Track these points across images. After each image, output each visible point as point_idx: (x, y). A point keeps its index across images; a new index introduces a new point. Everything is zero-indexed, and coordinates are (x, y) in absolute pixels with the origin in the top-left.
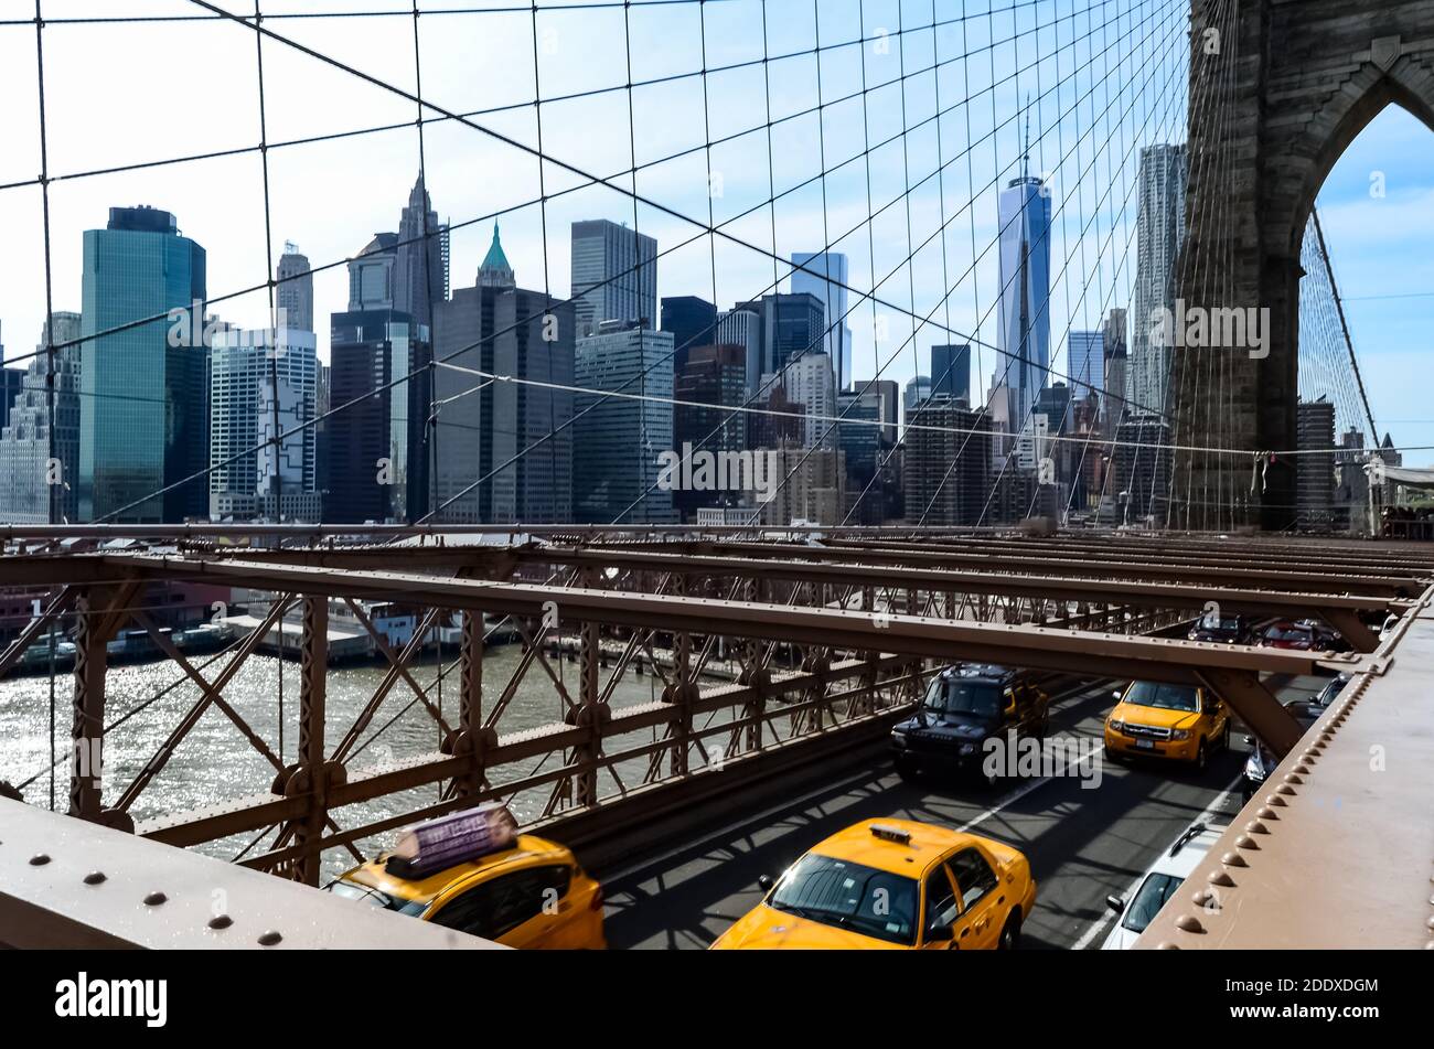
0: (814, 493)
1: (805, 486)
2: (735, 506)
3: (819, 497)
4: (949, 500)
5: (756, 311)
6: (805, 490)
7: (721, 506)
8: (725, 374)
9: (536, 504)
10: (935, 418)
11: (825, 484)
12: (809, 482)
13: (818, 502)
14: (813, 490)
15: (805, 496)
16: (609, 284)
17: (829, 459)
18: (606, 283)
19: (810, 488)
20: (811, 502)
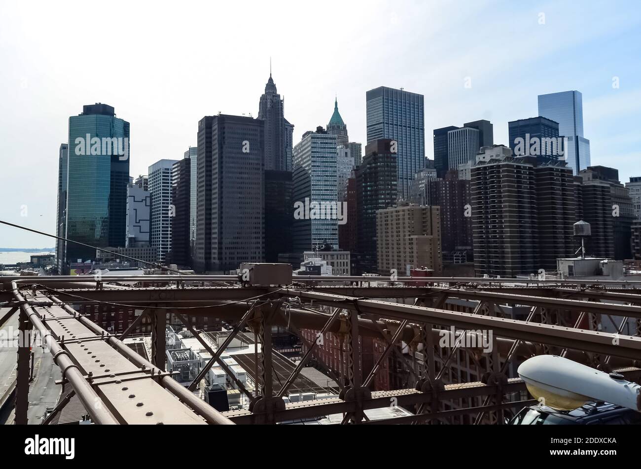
0: (412, 239)
1: (407, 233)
3: (414, 242)
4: (507, 242)
5: (477, 128)
6: (407, 237)
8: (381, 160)
9: (233, 251)
11: (423, 231)
12: (409, 231)
13: (415, 246)
14: (412, 237)
15: (407, 242)
16: (386, 123)
17: (426, 213)
18: (384, 123)
19: (409, 236)
20: (410, 246)
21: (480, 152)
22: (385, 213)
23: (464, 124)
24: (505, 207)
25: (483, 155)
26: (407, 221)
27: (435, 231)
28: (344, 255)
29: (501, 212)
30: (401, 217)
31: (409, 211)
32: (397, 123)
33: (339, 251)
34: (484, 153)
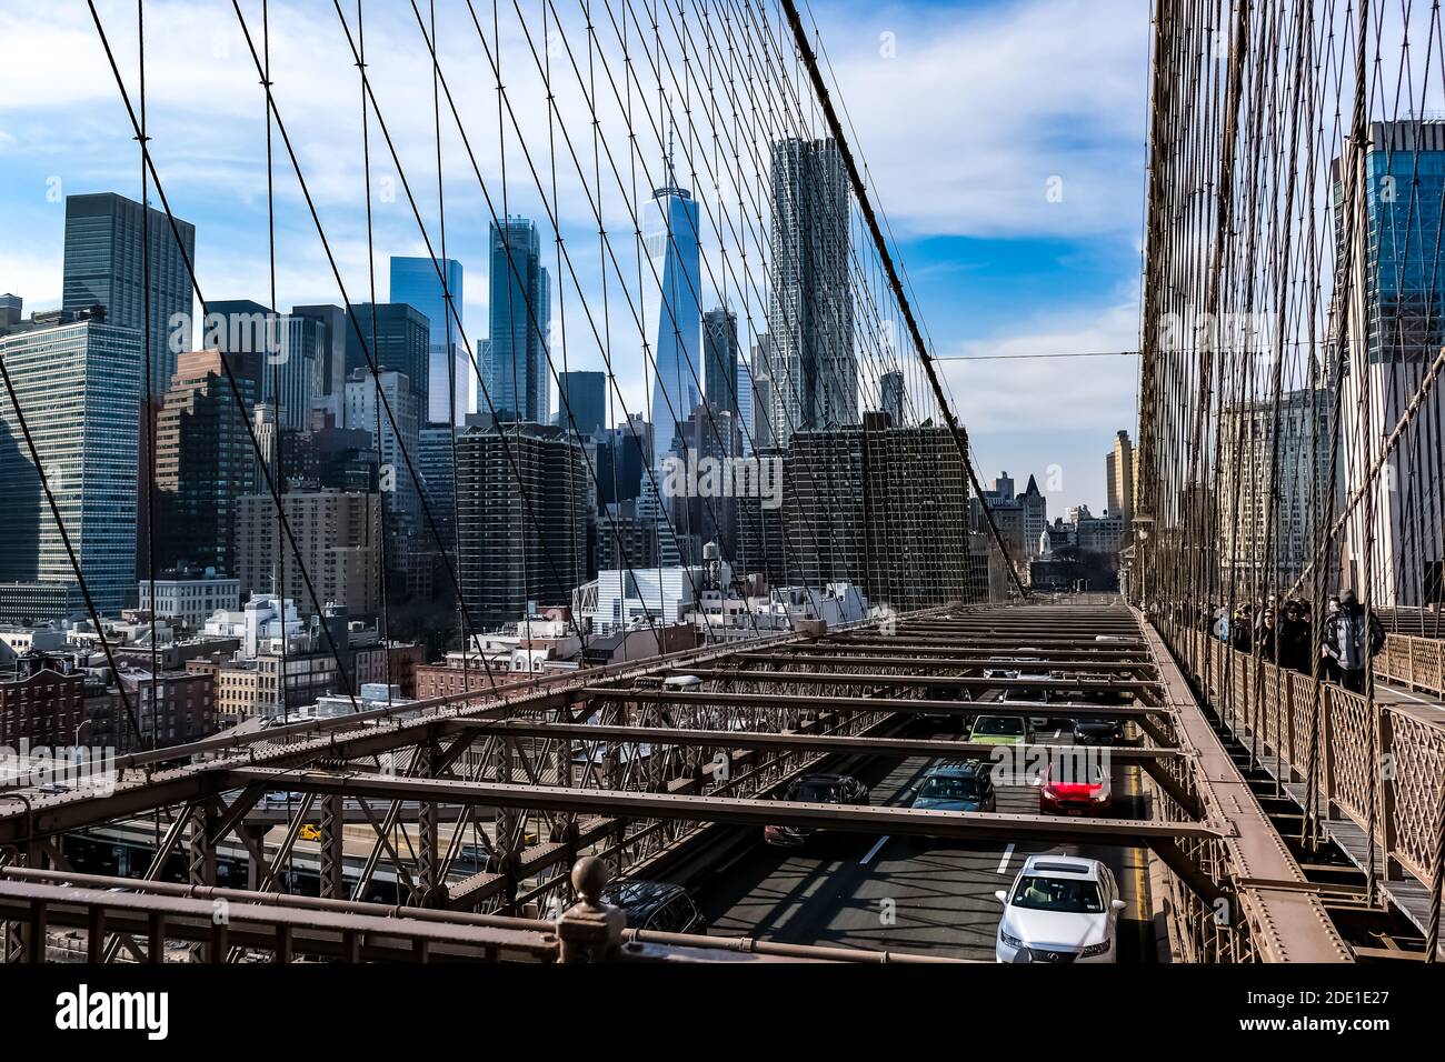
0: (334, 554)
1: (321, 543)
2: (198, 576)
3: (340, 560)
4: (514, 560)
6: (321, 550)
7: (177, 576)
8: (225, 389)
10: (495, 448)
11: (351, 541)
12: (327, 539)
13: (339, 567)
14: (333, 549)
15: (321, 559)
16: (118, 279)
17: (357, 507)
18: (111, 277)
19: (327, 547)
20: (328, 568)
21: (354, 377)
22: (264, 503)
23: (294, 308)
24: (513, 504)
25: (361, 385)
26: (322, 520)
27: (372, 538)
28: (229, 586)
29: (506, 512)
30: (307, 513)
31: (328, 501)
32: (131, 277)
33: (222, 578)
34: (363, 381)
